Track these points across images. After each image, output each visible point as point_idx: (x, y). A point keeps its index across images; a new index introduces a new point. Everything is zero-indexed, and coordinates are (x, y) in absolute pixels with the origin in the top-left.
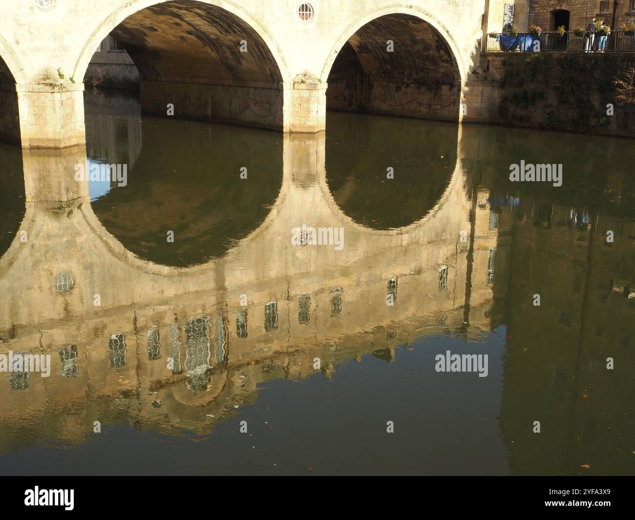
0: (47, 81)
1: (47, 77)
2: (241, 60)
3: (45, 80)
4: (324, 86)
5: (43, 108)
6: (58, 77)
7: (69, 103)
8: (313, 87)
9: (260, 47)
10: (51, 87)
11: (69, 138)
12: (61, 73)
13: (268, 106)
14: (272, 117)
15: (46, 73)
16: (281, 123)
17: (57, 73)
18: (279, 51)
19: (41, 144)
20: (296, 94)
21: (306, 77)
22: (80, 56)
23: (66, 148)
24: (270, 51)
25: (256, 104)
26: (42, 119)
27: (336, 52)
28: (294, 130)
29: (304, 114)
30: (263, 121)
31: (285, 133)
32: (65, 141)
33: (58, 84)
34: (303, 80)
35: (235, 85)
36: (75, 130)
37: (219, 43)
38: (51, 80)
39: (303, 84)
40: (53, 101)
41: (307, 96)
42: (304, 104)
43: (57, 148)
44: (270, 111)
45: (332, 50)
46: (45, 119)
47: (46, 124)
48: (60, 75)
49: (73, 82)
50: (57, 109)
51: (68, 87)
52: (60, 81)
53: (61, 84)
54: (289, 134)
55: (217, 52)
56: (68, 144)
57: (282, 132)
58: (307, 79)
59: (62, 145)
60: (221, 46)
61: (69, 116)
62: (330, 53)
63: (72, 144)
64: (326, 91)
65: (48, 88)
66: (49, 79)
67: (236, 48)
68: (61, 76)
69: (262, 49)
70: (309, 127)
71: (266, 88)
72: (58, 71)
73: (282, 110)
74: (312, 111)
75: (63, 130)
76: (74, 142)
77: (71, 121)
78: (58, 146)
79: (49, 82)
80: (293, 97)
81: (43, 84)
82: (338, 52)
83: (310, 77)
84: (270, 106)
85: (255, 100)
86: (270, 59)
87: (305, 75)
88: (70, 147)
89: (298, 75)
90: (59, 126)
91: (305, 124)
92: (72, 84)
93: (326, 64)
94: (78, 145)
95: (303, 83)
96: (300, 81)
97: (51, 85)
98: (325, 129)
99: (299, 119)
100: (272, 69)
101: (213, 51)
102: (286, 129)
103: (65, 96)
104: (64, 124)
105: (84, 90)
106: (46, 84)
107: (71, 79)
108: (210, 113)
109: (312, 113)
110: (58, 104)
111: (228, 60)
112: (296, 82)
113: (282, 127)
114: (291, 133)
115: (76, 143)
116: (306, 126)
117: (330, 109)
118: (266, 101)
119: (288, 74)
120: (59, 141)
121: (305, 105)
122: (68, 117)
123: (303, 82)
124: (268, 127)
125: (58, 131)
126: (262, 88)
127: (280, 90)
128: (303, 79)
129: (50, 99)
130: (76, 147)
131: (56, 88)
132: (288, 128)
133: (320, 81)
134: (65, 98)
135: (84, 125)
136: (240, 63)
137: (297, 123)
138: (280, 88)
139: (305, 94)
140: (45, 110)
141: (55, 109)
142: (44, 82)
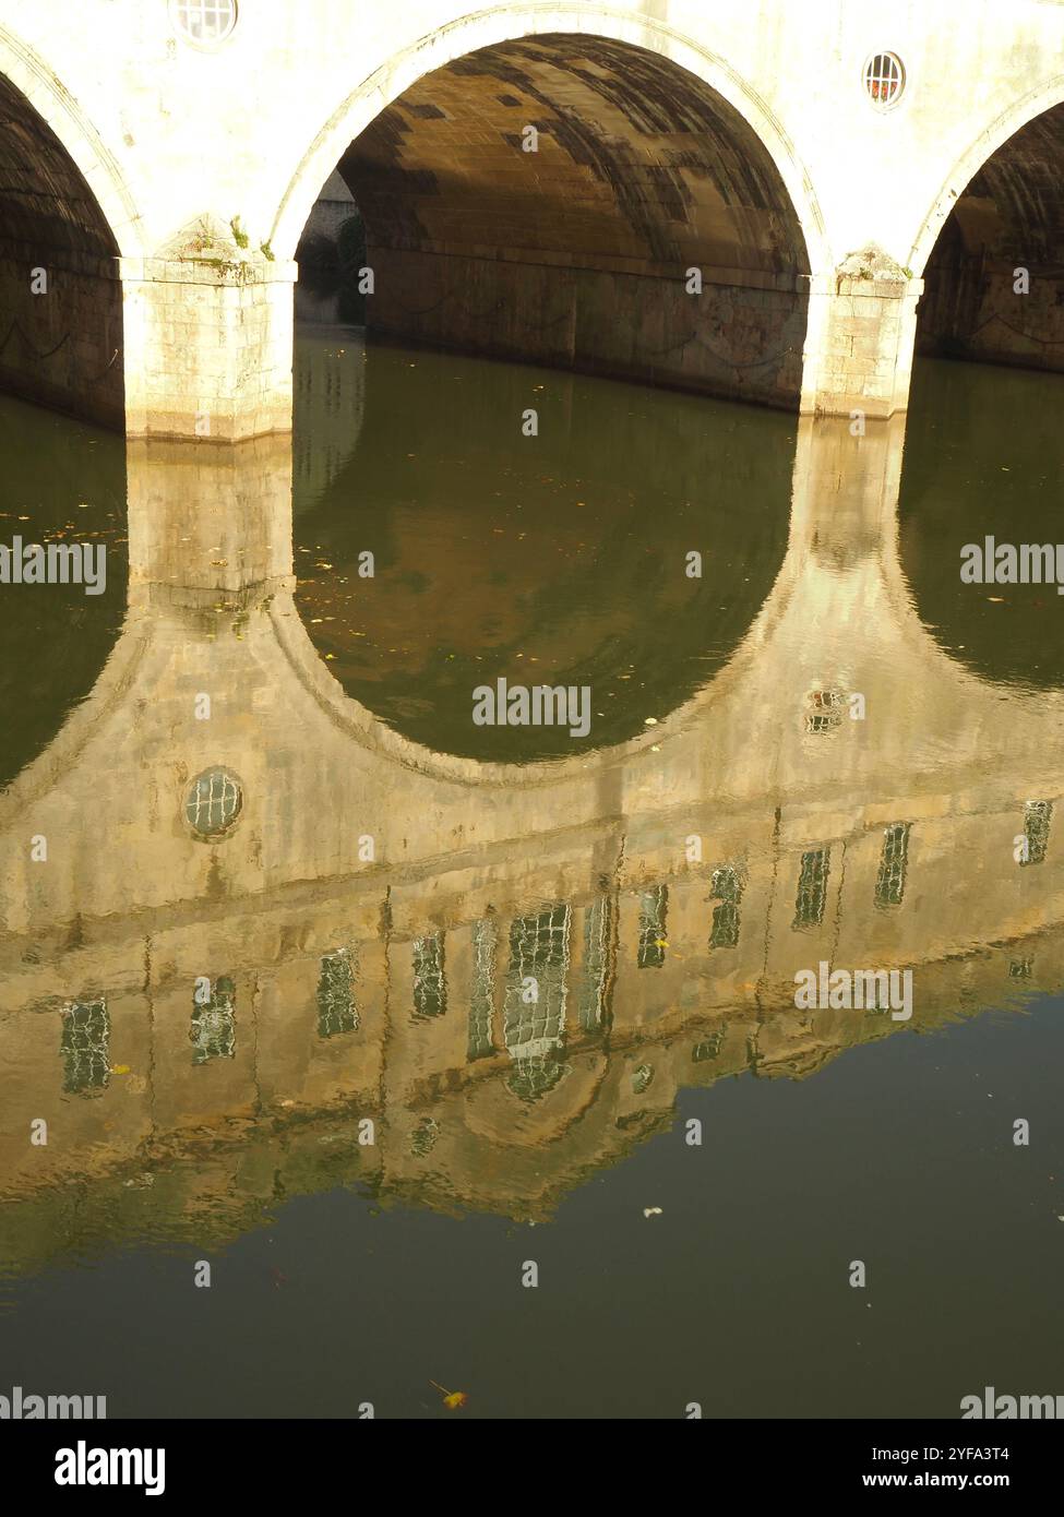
0: (206, 253)
1: (203, 243)
2: (685, 206)
3: (199, 250)
4: (917, 287)
5: (191, 328)
6: (234, 241)
7: (259, 316)
8: (892, 290)
9: (754, 173)
10: (216, 270)
11: (254, 415)
12: (240, 232)
13: (757, 336)
14: (766, 369)
15: (201, 231)
16: (793, 387)
17: (229, 231)
18: (808, 186)
19: (180, 429)
20: (843, 308)
21: (874, 260)
22: (292, 185)
23: (244, 441)
24: (783, 184)
25: (719, 328)
26: (185, 360)
27: (954, 193)
28: (829, 409)
29: (862, 364)
30: (737, 378)
31: (805, 415)
32: (243, 423)
33: (235, 261)
34: (865, 271)
35: (657, 274)
36: (268, 390)
37: (624, 159)
38: (215, 250)
39: (864, 282)
40: (219, 310)
41: (874, 316)
42: (862, 334)
43: (221, 443)
44: (761, 353)
45: (943, 188)
46: (194, 360)
47: (195, 372)
48: (237, 236)
49: (270, 257)
50: (230, 333)
51: (258, 271)
52: (240, 255)
53: (243, 263)
54: (813, 419)
55: (614, 183)
56: (249, 433)
57: (797, 413)
58: (877, 267)
59: (237, 435)
60: (629, 166)
61: (257, 351)
62: (938, 197)
63: (259, 430)
64: (917, 301)
65: (209, 274)
66: (212, 246)
67: (677, 172)
68: (240, 239)
69: (757, 180)
70: (873, 401)
71: (754, 289)
72: (232, 224)
73: (799, 352)
74: (884, 358)
75: (239, 394)
76: (263, 425)
77: (260, 366)
78: (226, 435)
79: (211, 257)
80: (834, 317)
81: (194, 260)
82: (959, 193)
83: (884, 262)
84: (762, 339)
85: (714, 318)
86: (778, 210)
87: (871, 256)
88: (256, 438)
89: (850, 256)
90: (231, 382)
91: (862, 391)
92: (269, 263)
93: (925, 226)
94: (271, 434)
95: (866, 278)
96: (857, 273)
97: (216, 263)
98: (906, 406)
99: (844, 377)
100: (780, 235)
101: (600, 178)
102: (808, 403)
103: (249, 295)
104: (245, 373)
105: (296, 280)
106: (203, 262)
107: (265, 249)
108: (572, 346)
109: (882, 362)
110: (231, 319)
111: (644, 206)
112: (844, 275)
113: (797, 398)
114: (820, 415)
115: (267, 428)
116: (862, 398)
117: (922, 351)
118: (751, 323)
119: (825, 253)
120: (229, 421)
121: (866, 342)
122: (254, 354)
123: (864, 275)
124: (750, 396)
125: (226, 393)
126: (742, 288)
127: (798, 296)
128: (866, 266)
129: (211, 305)
130: (268, 438)
131: (230, 274)
132: (813, 402)
133: (907, 272)
134: (250, 303)
135: (290, 377)
136: (681, 216)
137: (838, 388)
138: (799, 289)
139: (869, 309)
140: (194, 334)
141: (222, 333)
142: (197, 255)
